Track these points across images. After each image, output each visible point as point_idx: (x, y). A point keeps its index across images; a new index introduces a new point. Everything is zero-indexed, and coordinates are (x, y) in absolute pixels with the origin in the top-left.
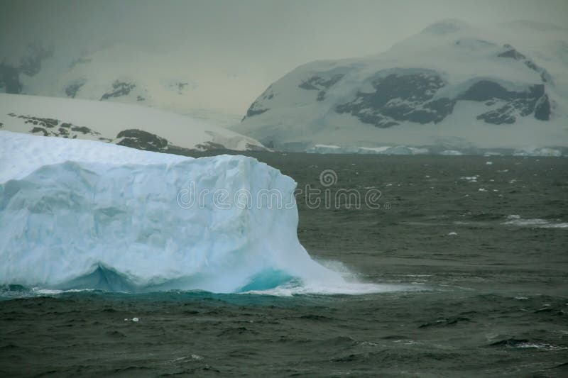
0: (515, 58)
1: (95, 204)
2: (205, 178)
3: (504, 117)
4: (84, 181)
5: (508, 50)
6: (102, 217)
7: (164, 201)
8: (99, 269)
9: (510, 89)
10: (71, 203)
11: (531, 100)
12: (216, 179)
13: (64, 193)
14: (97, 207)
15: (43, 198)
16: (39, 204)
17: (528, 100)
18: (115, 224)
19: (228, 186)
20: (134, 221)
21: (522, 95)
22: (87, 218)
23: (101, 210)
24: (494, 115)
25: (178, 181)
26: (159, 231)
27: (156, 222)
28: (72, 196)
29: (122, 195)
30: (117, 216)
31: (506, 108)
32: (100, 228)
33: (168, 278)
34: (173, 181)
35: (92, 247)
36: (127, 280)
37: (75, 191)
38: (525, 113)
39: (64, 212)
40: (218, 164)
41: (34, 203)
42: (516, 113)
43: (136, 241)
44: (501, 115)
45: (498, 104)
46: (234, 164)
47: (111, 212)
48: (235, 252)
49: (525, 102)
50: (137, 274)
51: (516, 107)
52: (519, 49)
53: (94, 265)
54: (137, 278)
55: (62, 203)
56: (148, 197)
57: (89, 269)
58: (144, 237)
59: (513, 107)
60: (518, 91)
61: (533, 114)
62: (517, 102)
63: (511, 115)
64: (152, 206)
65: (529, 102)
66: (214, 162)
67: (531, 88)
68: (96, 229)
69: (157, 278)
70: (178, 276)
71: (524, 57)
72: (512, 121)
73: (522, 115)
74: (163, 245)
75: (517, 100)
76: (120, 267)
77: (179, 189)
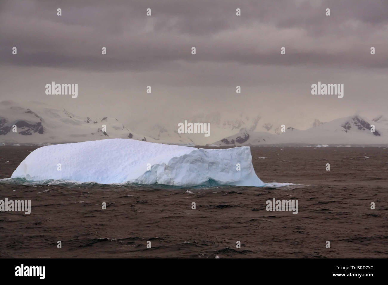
0: (31, 113)
1: (208, 161)
2: (239, 153)
3: (28, 133)
4: (205, 155)
5: (29, 110)
6: (210, 164)
7: (228, 160)
8: (210, 180)
9: (30, 124)
10: (201, 161)
11: (37, 127)
12: (241, 153)
13: (200, 158)
14: (209, 162)
15: (194, 160)
16: (193, 161)
17: (36, 127)
18: (214, 167)
19: (246, 155)
20: (220, 166)
21: (34, 126)
22: (206, 165)
23: (210, 163)
24: (24, 132)
25: (231, 154)
26: (227, 168)
27: (227, 166)
28: (202, 159)
29: (216, 158)
30: (214, 164)
31: (29, 130)
32: (210, 168)
33: (231, 182)
34: (230, 154)
35: (208, 173)
36: (218, 183)
37: (203, 158)
38: (35, 131)
39: (200, 163)
40: (242, 149)
41: (192, 161)
42: (32, 132)
43: (221, 171)
44: (27, 132)
45: (26, 129)
46: (247, 149)
47: (213, 163)
48: (248, 174)
49: (35, 128)
50: (222, 181)
51: (32, 130)
52: (33, 110)
53: (208, 178)
54: (222, 182)
55: (199, 161)
56: (224, 159)
57: (207, 179)
58: (223, 170)
59: (31, 129)
60: (32, 124)
61: (38, 132)
62: (32, 128)
63: (31, 132)
64: (225, 161)
65: (37, 128)
66: (241, 148)
67: (37, 123)
68: (208, 168)
69: (228, 182)
70: (234, 181)
71: (34, 113)
72: (31, 134)
73: (34, 132)
74: (228, 172)
75: (32, 127)
76: (216, 179)
77: (232, 156)
